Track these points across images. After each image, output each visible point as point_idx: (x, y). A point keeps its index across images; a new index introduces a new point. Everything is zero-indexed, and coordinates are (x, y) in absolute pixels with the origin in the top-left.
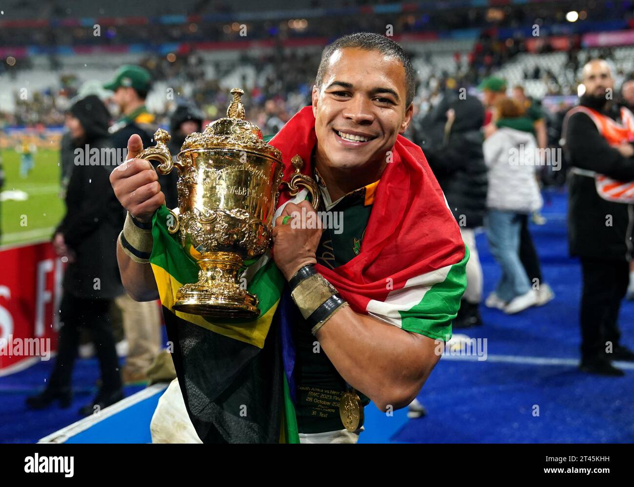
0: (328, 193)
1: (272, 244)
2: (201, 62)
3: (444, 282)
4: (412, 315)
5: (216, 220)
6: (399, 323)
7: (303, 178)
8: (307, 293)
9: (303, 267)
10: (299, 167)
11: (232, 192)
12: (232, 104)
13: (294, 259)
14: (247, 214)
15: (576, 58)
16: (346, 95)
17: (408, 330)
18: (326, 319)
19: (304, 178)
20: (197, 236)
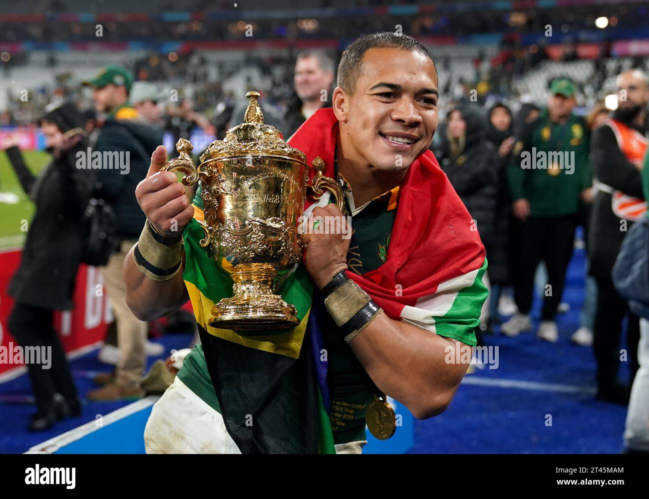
0: (352, 198)
1: (304, 251)
2: (203, 62)
3: (472, 286)
4: (446, 320)
5: (252, 230)
6: (433, 329)
7: (326, 180)
8: (344, 299)
9: (338, 274)
10: (321, 170)
11: (266, 200)
12: (250, 108)
13: (328, 265)
14: (282, 222)
15: (604, 67)
16: (392, 97)
17: (444, 335)
18: (364, 326)
19: (328, 181)
20: (233, 248)
